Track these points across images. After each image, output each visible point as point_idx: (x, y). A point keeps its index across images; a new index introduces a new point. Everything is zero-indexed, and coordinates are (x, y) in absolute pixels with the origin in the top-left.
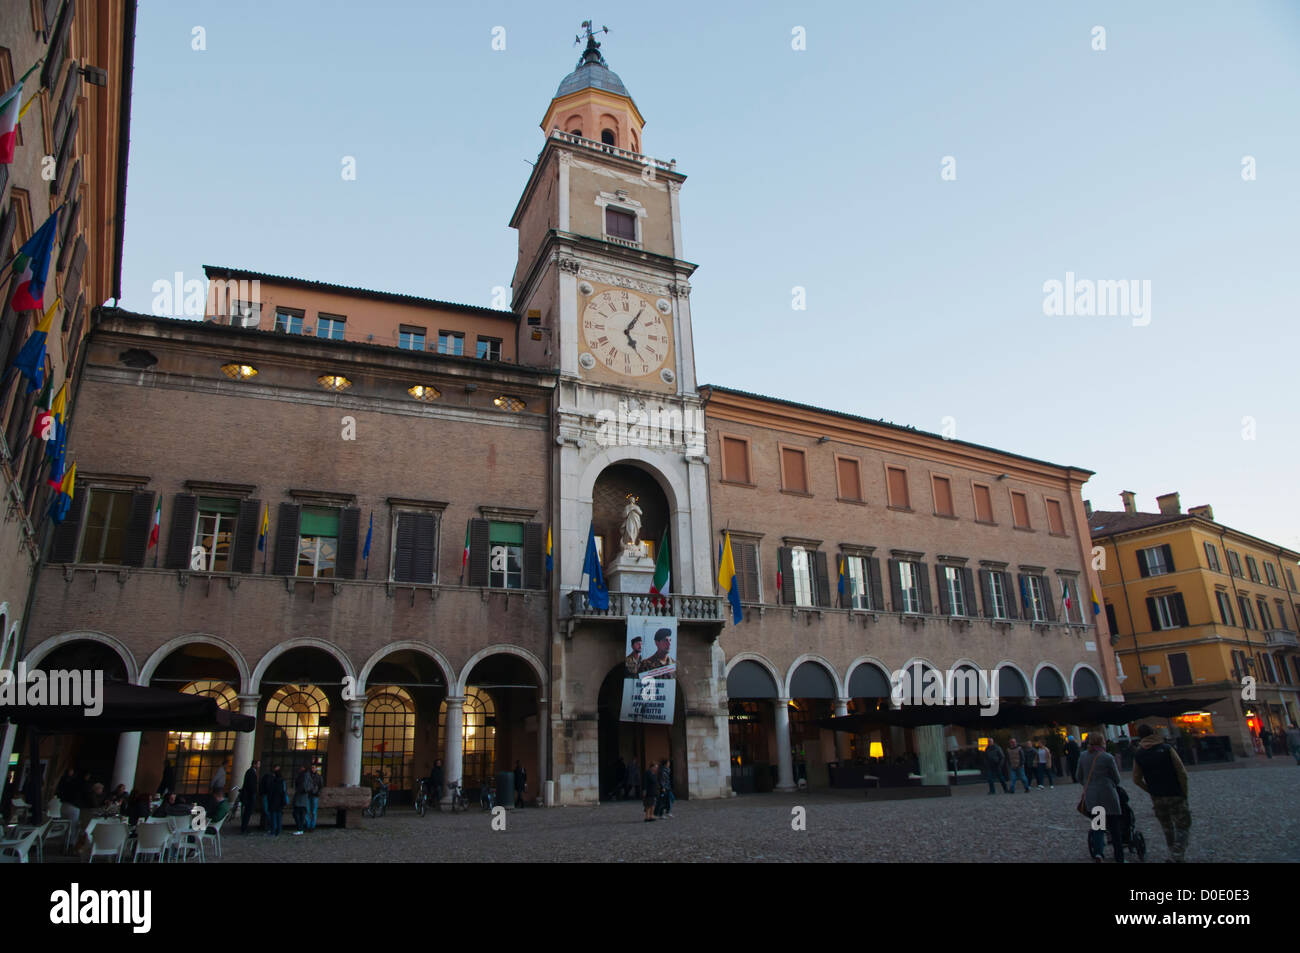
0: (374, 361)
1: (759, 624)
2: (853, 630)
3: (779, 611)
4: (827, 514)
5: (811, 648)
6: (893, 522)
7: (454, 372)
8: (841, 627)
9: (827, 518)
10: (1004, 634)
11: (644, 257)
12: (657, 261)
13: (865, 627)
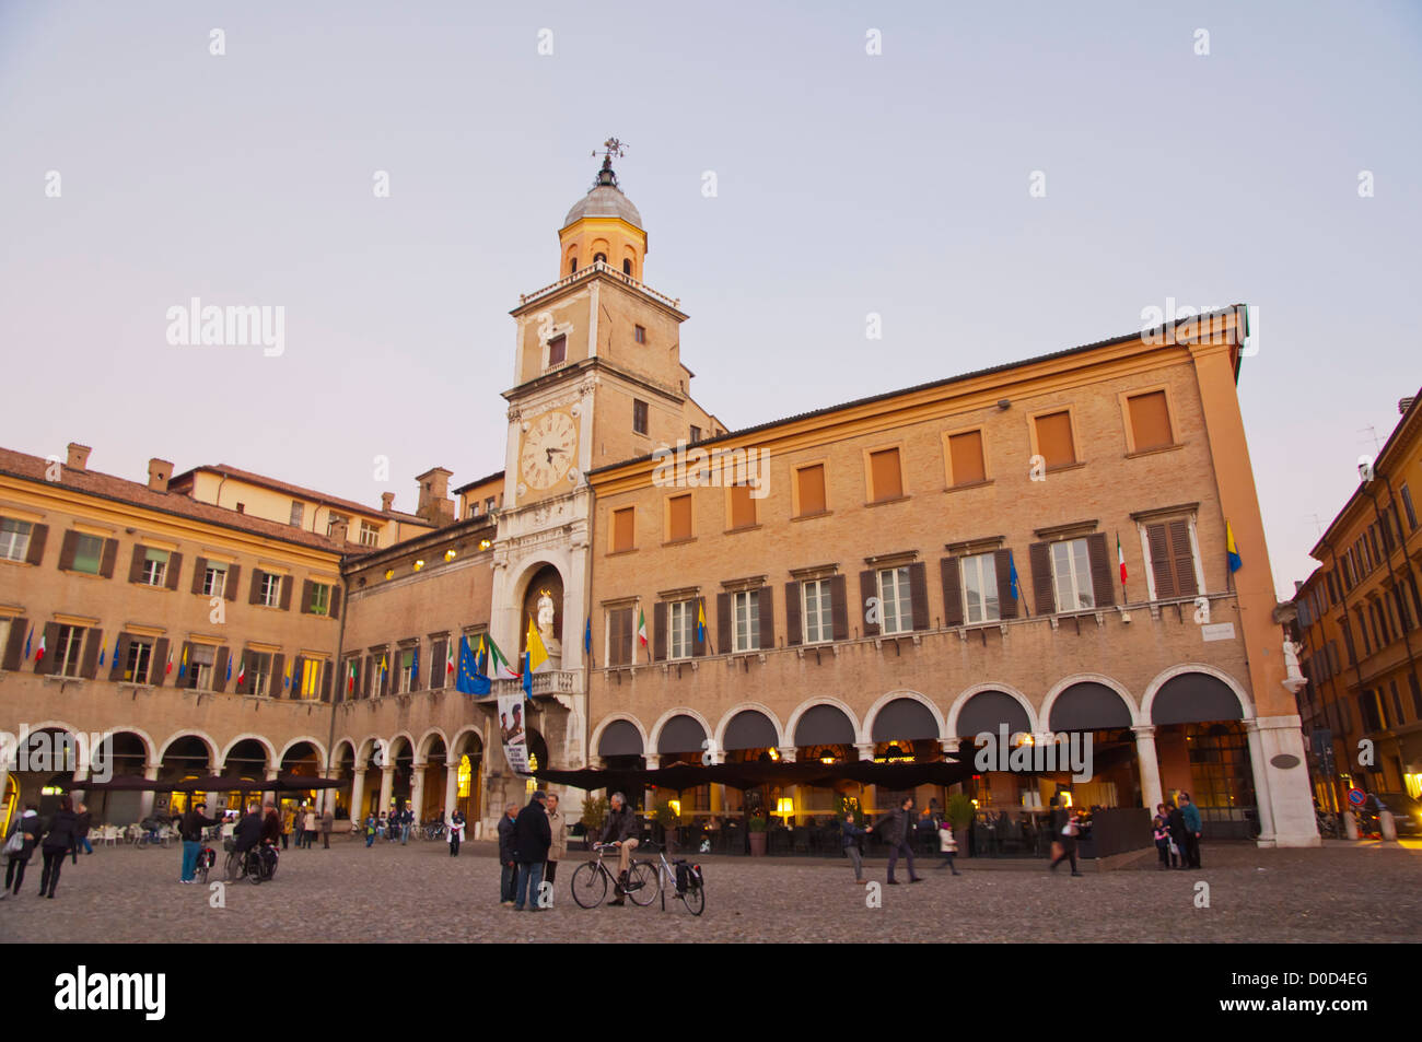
0: (422, 546)
1: (630, 685)
2: (734, 677)
3: (651, 670)
4: (712, 554)
5: (680, 702)
6: (799, 535)
7: (451, 537)
8: (718, 675)
9: (714, 557)
10: (985, 644)
11: (560, 375)
12: (570, 372)
13: (747, 670)
